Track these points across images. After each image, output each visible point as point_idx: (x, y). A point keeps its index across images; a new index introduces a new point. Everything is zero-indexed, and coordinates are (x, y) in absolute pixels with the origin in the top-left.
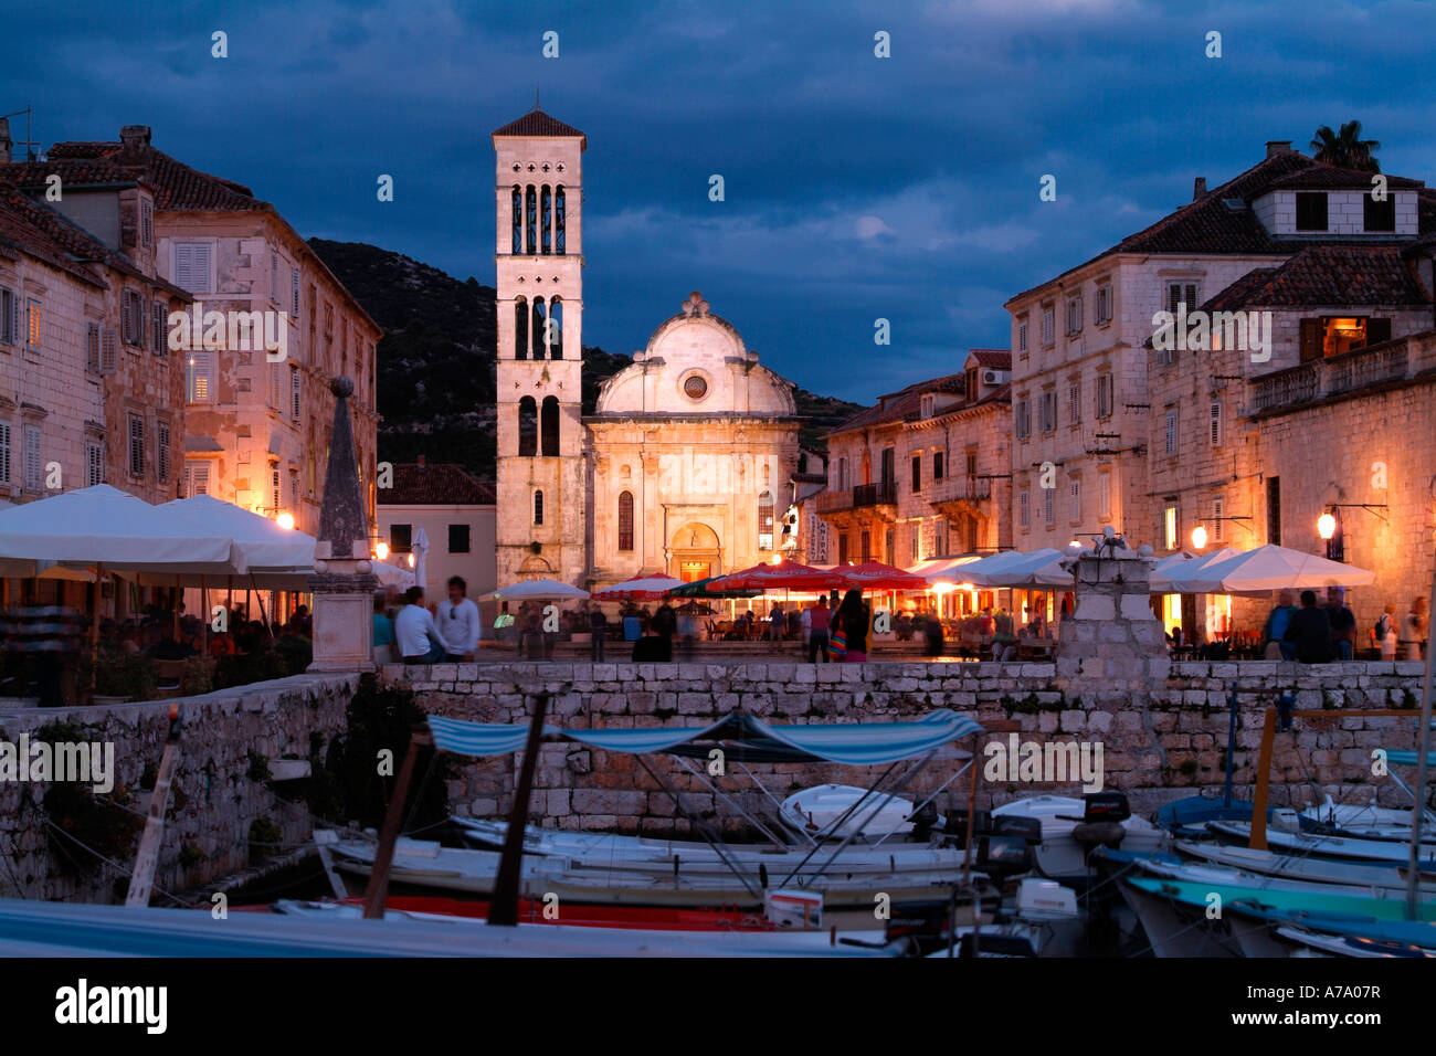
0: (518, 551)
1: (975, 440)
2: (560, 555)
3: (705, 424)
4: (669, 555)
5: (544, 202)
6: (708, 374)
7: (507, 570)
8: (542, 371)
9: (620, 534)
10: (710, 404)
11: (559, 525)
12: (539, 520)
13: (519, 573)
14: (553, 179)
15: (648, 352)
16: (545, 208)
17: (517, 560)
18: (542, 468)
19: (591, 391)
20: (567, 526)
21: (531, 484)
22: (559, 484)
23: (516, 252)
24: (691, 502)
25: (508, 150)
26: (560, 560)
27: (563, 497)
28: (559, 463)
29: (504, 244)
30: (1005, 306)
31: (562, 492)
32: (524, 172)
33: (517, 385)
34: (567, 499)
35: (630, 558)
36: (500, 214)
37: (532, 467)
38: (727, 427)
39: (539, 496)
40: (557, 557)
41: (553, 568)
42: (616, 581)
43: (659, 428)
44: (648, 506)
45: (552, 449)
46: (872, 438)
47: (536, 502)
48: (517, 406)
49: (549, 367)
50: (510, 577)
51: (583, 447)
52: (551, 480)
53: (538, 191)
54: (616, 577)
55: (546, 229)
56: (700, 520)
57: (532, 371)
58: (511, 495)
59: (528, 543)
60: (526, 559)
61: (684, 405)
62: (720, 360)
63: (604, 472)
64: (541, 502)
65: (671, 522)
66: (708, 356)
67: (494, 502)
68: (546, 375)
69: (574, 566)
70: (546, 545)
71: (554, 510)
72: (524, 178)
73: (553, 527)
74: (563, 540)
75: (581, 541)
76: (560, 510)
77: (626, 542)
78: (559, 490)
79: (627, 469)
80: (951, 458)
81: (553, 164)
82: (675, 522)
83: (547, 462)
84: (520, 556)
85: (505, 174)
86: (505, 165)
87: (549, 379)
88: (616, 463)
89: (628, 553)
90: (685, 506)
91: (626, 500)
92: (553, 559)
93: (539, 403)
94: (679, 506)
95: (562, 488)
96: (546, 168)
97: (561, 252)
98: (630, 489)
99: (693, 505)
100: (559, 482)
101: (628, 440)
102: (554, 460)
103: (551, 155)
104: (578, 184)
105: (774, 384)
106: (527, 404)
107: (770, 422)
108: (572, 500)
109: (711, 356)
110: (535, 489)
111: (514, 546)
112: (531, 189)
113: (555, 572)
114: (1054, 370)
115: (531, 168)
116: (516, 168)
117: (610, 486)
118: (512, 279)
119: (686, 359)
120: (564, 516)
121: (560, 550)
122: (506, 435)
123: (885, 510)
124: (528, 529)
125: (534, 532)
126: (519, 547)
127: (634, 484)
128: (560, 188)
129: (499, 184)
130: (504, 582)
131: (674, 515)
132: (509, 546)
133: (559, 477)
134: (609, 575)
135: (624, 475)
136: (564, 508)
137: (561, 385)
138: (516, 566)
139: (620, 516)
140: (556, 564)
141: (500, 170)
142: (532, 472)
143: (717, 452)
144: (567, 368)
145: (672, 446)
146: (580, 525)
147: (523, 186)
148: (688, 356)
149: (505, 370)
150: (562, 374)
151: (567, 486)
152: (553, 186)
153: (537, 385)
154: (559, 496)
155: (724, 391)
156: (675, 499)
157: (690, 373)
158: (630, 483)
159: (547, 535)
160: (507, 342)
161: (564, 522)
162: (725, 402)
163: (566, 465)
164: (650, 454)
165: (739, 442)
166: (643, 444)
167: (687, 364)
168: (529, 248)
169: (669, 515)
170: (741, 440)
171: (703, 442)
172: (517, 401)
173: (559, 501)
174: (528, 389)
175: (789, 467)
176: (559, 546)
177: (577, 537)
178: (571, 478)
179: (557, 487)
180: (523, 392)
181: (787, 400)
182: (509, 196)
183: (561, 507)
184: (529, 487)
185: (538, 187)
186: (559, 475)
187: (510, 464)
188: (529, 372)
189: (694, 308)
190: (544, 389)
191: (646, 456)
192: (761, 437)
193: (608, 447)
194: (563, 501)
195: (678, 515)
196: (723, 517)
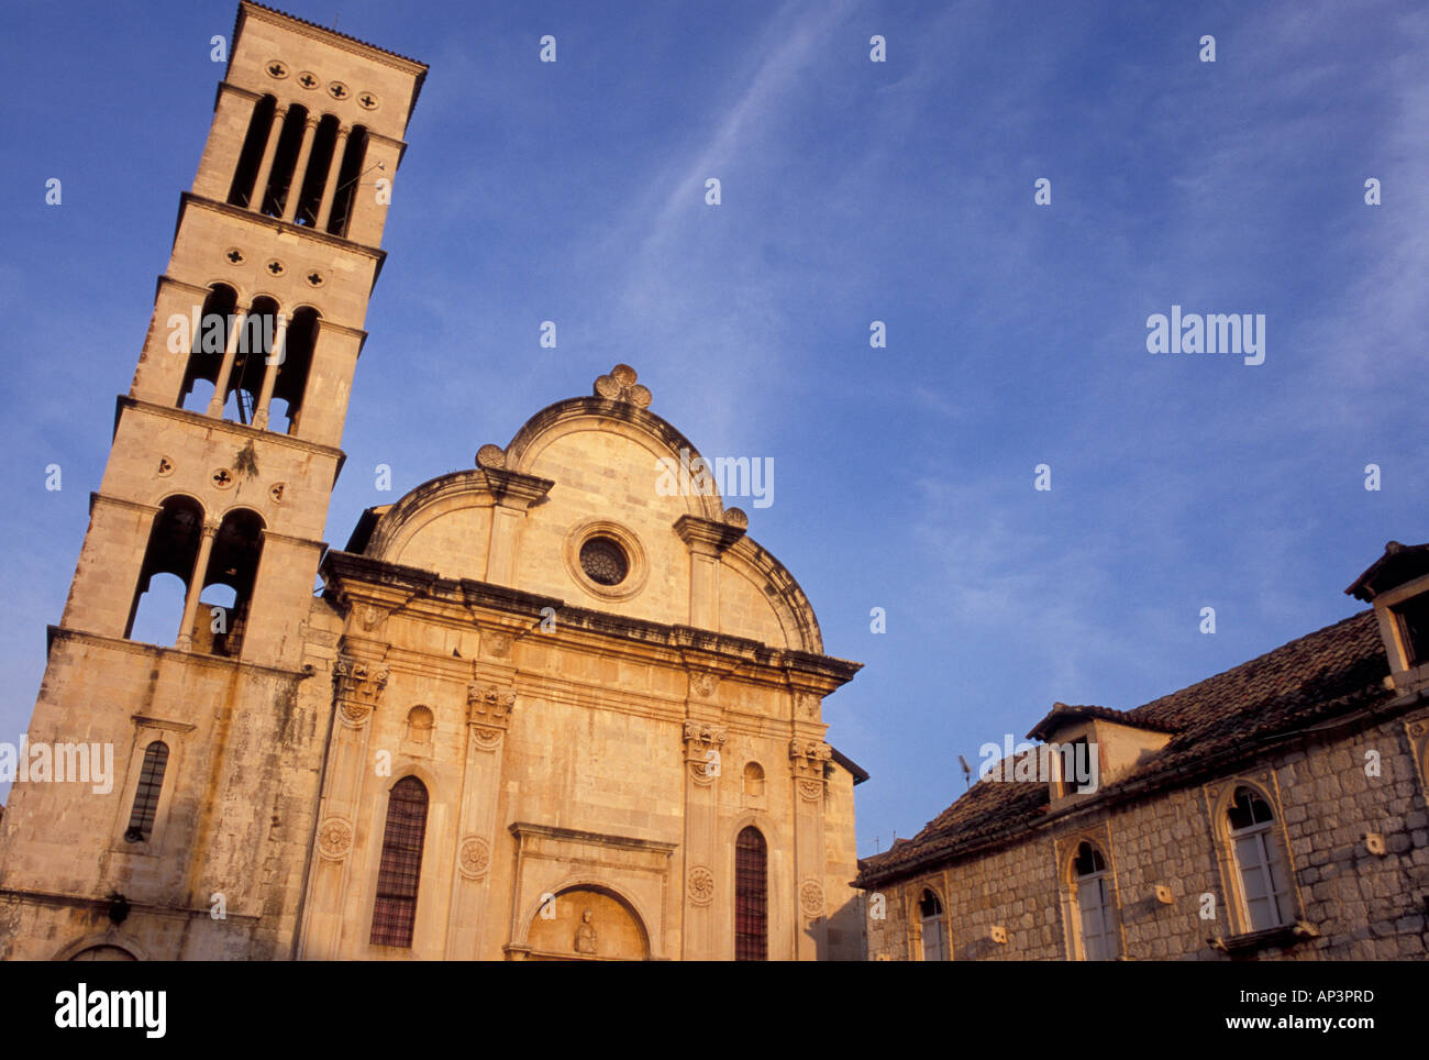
0: (49, 914)
2: (183, 941)
3: (631, 639)
6: (631, 539)
8: (238, 452)
9: (380, 897)
10: (640, 601)
11: (199, 849)
12: (141, 826)
14: (350, 113)
15: (512, 456)
18: (185, 684)
20: (224, 857)
21: (141, 721)
22: (223, 735)
23: (235, 205)
25: (269, 37)
27: (228, 769)
28: (234, 682)
29: (212, 182)
31: (225, 759)
32: (291, 81)
33: (164, 466)
34: (238, 779)
37: (155, 675)
38: (678, 658)
39: (158, 753)
40: (172, 947)
43: (522, 627)
44: (468, 824)
47: (145, 773)
48: (150, 515)
49: (258, 450)
51: (312, 649)
52: (203, 718)
53: (314, 119)
56: (600, 876)
57: (212, 446)
59: (89, 893)
60: (72, 945)
61: (579, 593)
62: (661, 516)
63: (365, 712)
64: (160, 775)
65: (530, 870)
66: (636, 501)
68: (247, 461)
70: (142, 907)
71: (194, 805)
72: (287, 94)
73: (180, 852)
74: (202, 894)
75: (257, 906)
76: (209, 808)
77: (395, 923)
78: (221, 750)
79: (424, 719)
81: (355, 91)
82: (544, 875)
83: (200, 671)
85: (249, 71)
86: (252, 56)
87: (253, 470)
88: (397, 698)
90: (566, 834)
91: (409, 797)
92: (154, 950)
93: (214, 517)
94: (553, 833)
95: (231, 746)
98: (424, 770)
99: (592, 837)
100: (225, 727)
101: (437, 645)
102: (221, 674)
103: (352, 76)
104: (397, 136)
105: (771, 589)
106: (179, 515)
108: (253, 781)
109: (645, 504)
110: (150, 736)
111: (39, 898)
112: (299, 110)
115: (308, 81)
116: (277, 69)
117: (371, 755)
118: (216, 247)
119: (590, 497)
120: (219, 824)
121: (187, 926)
122: (100, 578)
124: (98, 851)
125: (117, 865)
126: (58, 902)
127: (438, 760)
128: (359, 131)
131: (538, 856)
132: (24, 895)
133: (228, 714)
135: (412, 732)
136: (222, 804)
137: (279, 490)
139: (387, 846)
141: (242, 60)
142: (152, 689)
143: (648, 716)
144: (300, 459)
145: (544, 683)
146: (261, 860)
147: (283, 104)
148: (596, 490)
149: (140, 425)
150: (290, 470)
151: (245, 743)
152: (346, 124)
153: (216, 478)
154: (217, 766)
155: (667, 581)
156: (538, 814)
157: (596, 529)
158: (429, 756)
159: (156, 875)
160: (163, 365)
161: (216, 842)
162: (669, 607)
163: (252, 688)
164: (493, 688)
165: (699, 698)
166: (474, 663)
167: (592, 506)
168: (263, 209)
169: (527, 854)
170: (706, 693)
171: (616, 685)
172: (155, 502)
173: (214, 781)
174: (192, 480)
175: (806, 774)
176: (185, 916)
177: (246, 893)
178: (259, 724)
179: (215, 739)
180: (176, 485)
181: (800, 627)
182: (248, 108)
183: (217, 801)
184: (132, 727)
185: (315, 115)
186: (230, 711)
187: (92, 656)
188: (206, 445)
189: (621, 393)
190: (234, 490)
191: (480, 691)
192: (744, 698)
193: (383, 650)
194: (224, 783)
195: (550, 857)
196: (661, 877)
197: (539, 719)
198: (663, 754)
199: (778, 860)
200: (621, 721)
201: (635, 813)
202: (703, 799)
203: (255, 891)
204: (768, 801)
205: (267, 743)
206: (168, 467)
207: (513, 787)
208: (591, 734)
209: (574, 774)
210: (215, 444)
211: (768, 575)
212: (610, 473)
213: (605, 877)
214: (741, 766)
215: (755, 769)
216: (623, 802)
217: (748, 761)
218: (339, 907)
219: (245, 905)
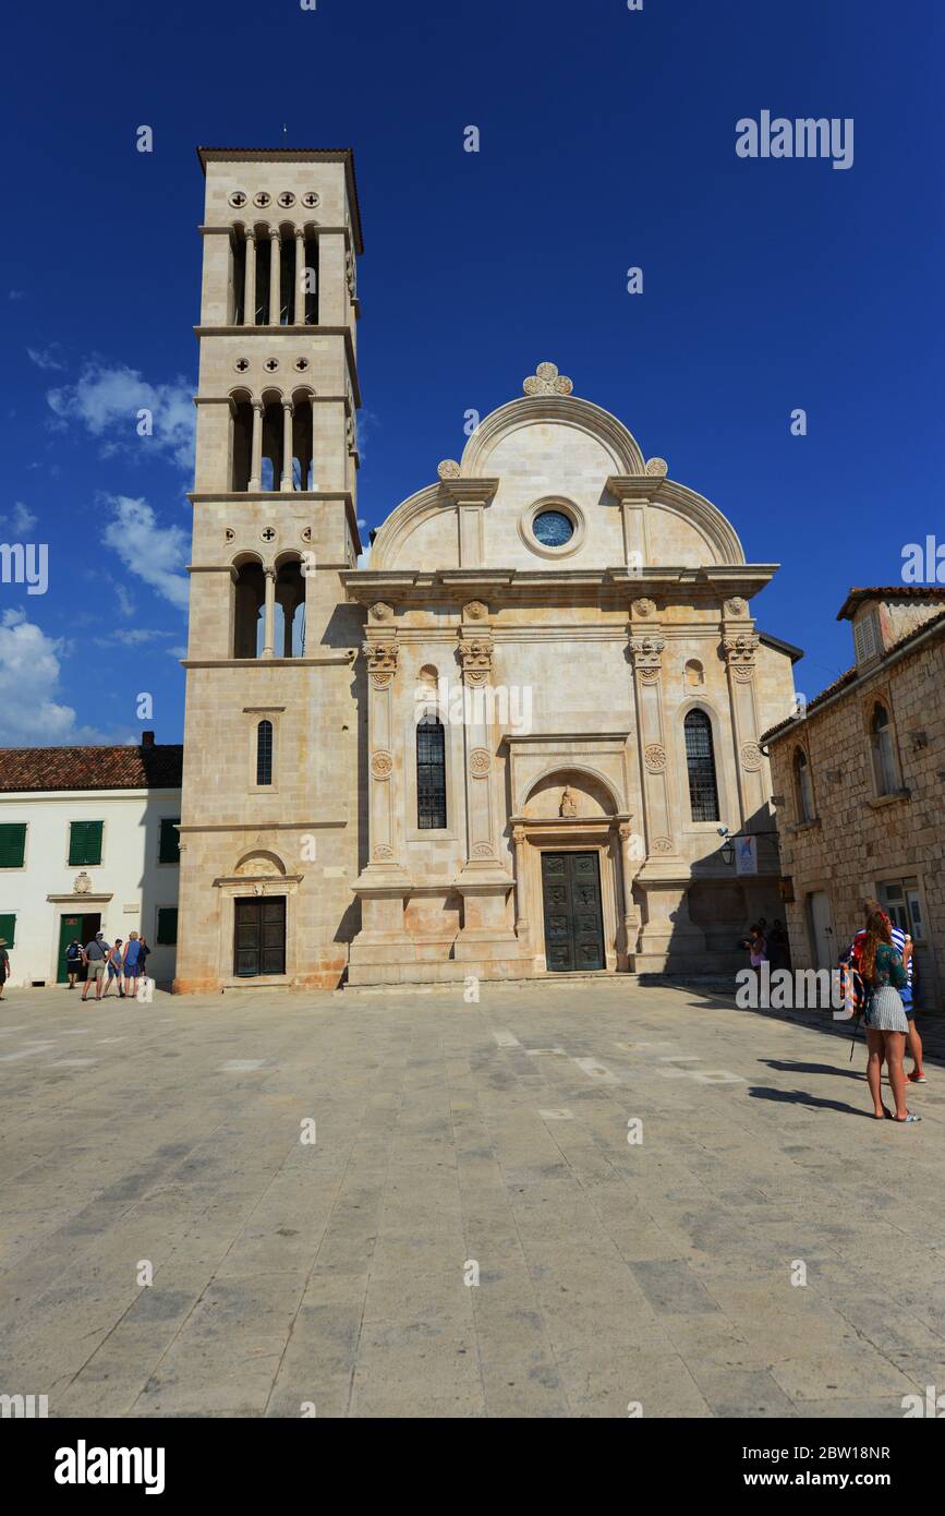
0: (223, 837)
4: (519, 834)
7: (201, 875)
8: (274, 511)
9: (419, 798)
11: (302, 785)
12: (264, 775)
13: (223, 882)
14: (299, 217)
17: (223, 853)
18: (272, 680)
20: (319, 787)
21: (250, 709)
22: (303, 710)
24: (555, 731)
25: (226, 174)
26: (303, 852)
27: (311, 732)
28: (304, 675)
29: (215, 310)
31: (307, 725)
32: (251, 204)
33: (229, 536)
35: (442, 843)
37: (252, 679)
39: (265, 730)
40: (298, 847)
44: (473, 740)
47: (260, 742)
48: (229, 572)
49: (288, 509)
52: (289, 700)
53: (275, 234)
54: (413, 883)
56: (574, 764)
57: (258, 514)
58: (212, 731)
59: (241, 821)
60: (238, 854)
62: (595, 480)
63: (389, 677)
64: (270, 742)
65: (519, 767)
66: (573, 474)
69: (334, 862)
71: (293, 758)
72: (250, 217)
73: (291, 788)
74: (309, 813)
76: (305, 758)
77: (433, 811)
78: (304, 720)
79: (431, 673)
81: (300, 194)
82: (528, 769)
83: (280, 669)
84: (226, 847)
85: (217, 210)
86: (219, 195)
88: (409, 661)
89: (437, 833)
90: (542, 739)
91: (431, 733)
92: (287, 851)
93: (269, 563)
94: (533, 739)
95: (310, 716)
96: (287, 200)
97: (312, 324)
99: (562, 737)
100: (304, 704)
102: (293, 665)
103: (295, 184)
104: (343, 224)
106: (248, 567)
109: (580, 474)
110: (257, 719)
111: (217, 829)
112: (263, 229)
113: (293, 877)
115: (263, 200)
116: (236, 200)
117: (399, 704)
118: (227, 364)
119: (534, 480)
120: (312, 768)
122: (208, 623)
124: (242, 796)
125: (255, 801)
126: (227, 829)
128: (311, 231)
129: (210, 220)
130: (194, 898)
131: (525, 755)
132: (202, 829)
133: (304, 695)
134: (400, 879)
136: (309, 755)
137: (308, 534)
138: (217, 869)
139: (420, 763)
140: (298, 859)
141: (210, 203)
142: (253, 687)
143: (600, 639)
144: (319, 509)
145: (515, 631)
146: (342, 785)
147: (249, 227)
148: (538, 474)
149: (207, 513)
150: (313, 517)
151: (318, 713)
152: (300, 227)
153: (264, 535)
154: (303, 730)
155: (606, 532)
157: (542, 505)
159: (280, 804)
160: (213, 465)
161: (311, 779)
162: (609, 553)
163: (315, 674)
164: (476, 642)
165: (641, 619)
166: (459, 630)
167: (537, 488)
168: (258, 322)
169: (515, 756)
170: (643, 613)
172: (228, 563)
173: (304, 740)
174: (250, 541)
175: (740, 661)
178: (325, 698)
179: (298, 714)
180: (240, 546)
182: (225, 240)
183: (307, 752)
184: (247, 716)
185: (274, 228)
186: (304, 692)
187: (211, 675)
188: (254, 514)
189: (546, 389)
190: (276, 543)
191: (466, 644)
192: (680, 610)
193: (394, 631)
194: (310, 740)
195: (534, 754)
196: (619, 757)
197: (516, 658)
198: (616, 666)
199: (721, 730)
200: (578, 647)
201: (598, 714)
202: (650, 695)
203: (341, 806)
204: (707, 686)
205: (332, 710)
206: (232, 536)
209: (548, 693)
210: (259, 511)
212: (547, 457)
213: (578, 763)
214: (683, 664)
215: (694, 665)
216: (588, 707)
217: (686, 660)
218: (391, 807)
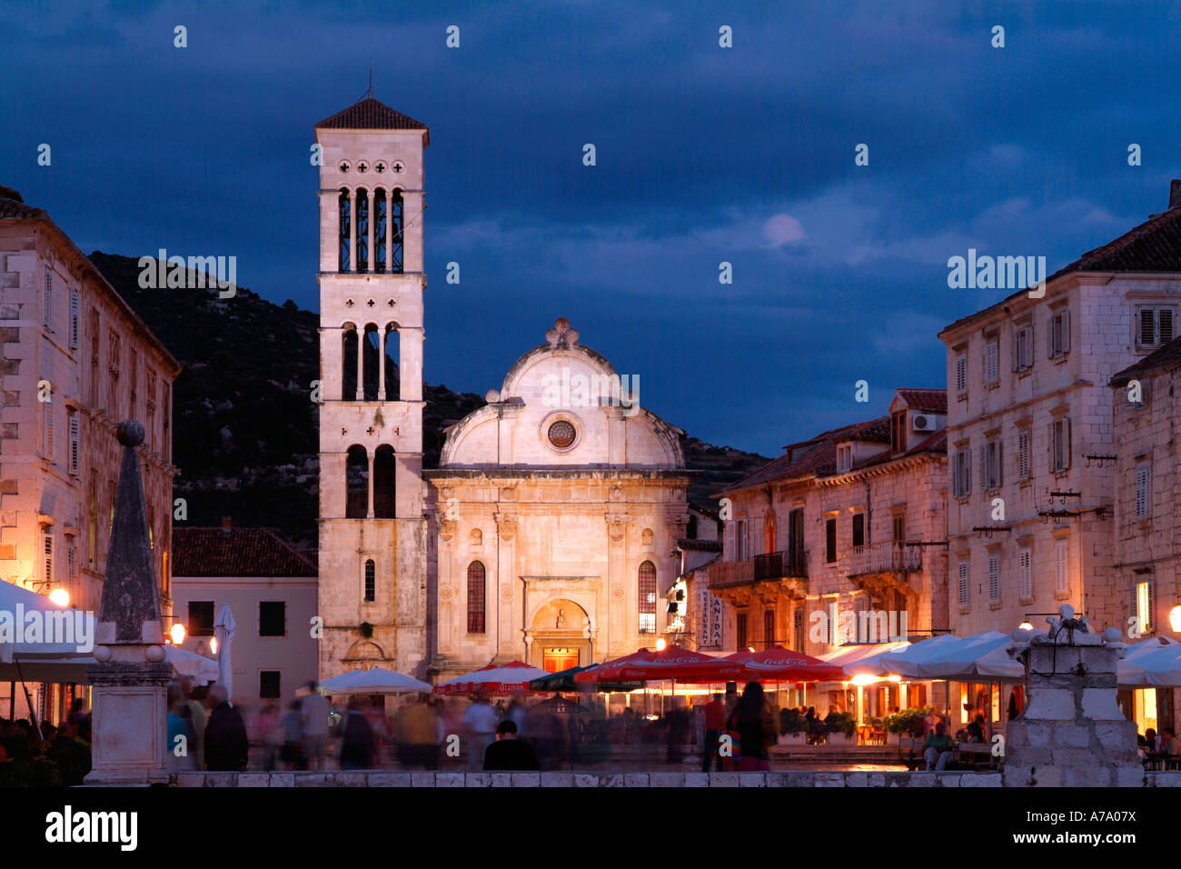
0: (343, 634)
1: (904, 499)
2: (395, 638)
3: (573, 479)
4: (529, 639)
5: (377, 210)
6: (577, 417)
7: (331, 657)
8: (374, 415)
9: (469, 613)
10: (581, 454)
11: (394, 602)
12: (370, 596)
13: (345, 661)
14: (389, 181)
15: (504, 391)
16: (379, 216)
17: (344, 643)
18: (374, 532)
19: (434, 438)
20: (405, 603)
21: (361, 552)
22: (395, 552)
23: (343, 269)
24: (556, 574)
25: (336, 144)
26: (395, 645)
27: (399, 568)
28: (395, 528)
29: (329, 260)
30: (938, 335)
31: (397, 562)
32: (353, 172)
33: (344, 432)
34: (404, 570)
35: (481, 643)
36: (324, 224)
37: (362, 532)
38: (600, 483)
39: (370, 566)
40: (391, 641)
41: (387, 656)
42: (465, 671)
43: (516, 485)
44: (503, 579)
45: (386, 509)
46: (776, 497)
47: (367, 574)
48: (343, 457)
49: (383, 410)
50: (333, 665)
51: (425, 507)
52: (385, 546)
53: (371, 195)
54: (465, 667)
55: (380, 242)
56: (568, 596)
57: (362, 415)
58: (336, 565)
59: (356, 624)
60: (355, 644)
61: (549, 456)
63: (451, 537)
64: (373, 574)
65: (531, 597)
67: (315, 574)
68: (379, 418)
69: (414, 652)
70: (379, 626)
71: (389, 584)
72: (353, 181)
73: (387, 604)
74: (399, 620)
75: (421, 621)
76: (395, 585)
77: (477, 623)
78: (395, 559)
79: (478, 534)
80: (872, 521)
81: (390, 161)
82: (538, 598)
83: (380, 526)
84: (347, 640)
86: (329, 162)
87: (383, 424)
88: (464, 527)
89: (478, 637)
90: (548, 578)
91: (477, 572)
92: (385, 643)
93: (371, 453)
94: (542, 579)
95: (399, 556)
96: (380, 168)
97: (398, 270)
98: (480, 557)
99: (559, 578)
100: (395, 549)
101: (479, 498)
102: (388, 523)
103: (386, 152)
104: (419, 186)
105: (657, 431)
106: (356, 454)
107: (653, 477)
108: (410, 571)
110: (365, 558)
111: (340, 628)
112: (362, 193)
113: (389, 660)
114: (999, 414)
115: (362, 168)
116: (344, 168)
117: (457, 554)
118: (340, 302)
120: (400, 590)
121: (396, 632)
122: (330, 492)
123: (793, 584)
124: (357, 606)
125: (364, 611)
126: (345, 629)
127: (487, 552)
128: (397, 192)
129: (324, 186)
130: (327, 671)
131: (535, 590)
132: (334, 628)
133: (395, 543)
134: (456, 663)
135: (473, 541)
136: (400, 582)
137: (397, 432)
138: (341, 653)
139: (469, 592)
140: (391, 649)
141: (325, 167)
142: (362, 538)
143: (588, 514)
144: (405, 411)
145: (533, 507)
146: (420, 602)
147: (353, 190)
149: (329, 413)
150: (400, 419)
151: (405, 554)
152: (389, 190)
153: (368, 431)
154: (395, 566)
155: (596, 438)
156: (536, 570)
157: (556, 417)
158: (482, 551)
159: (380, 614)
160: (331, 378)
161: (400, 598)
162: (598, 453)
163: (403, 529)
164: (507, 516)
166: (498, 505)
169: (529, 590)
170: (617, 498)
171: (571, 501)
172: (344, 450)
173: (395, 573)
174: (358, 436)
175: (677, 530)
176: (394, 629)
177: (417, 617)
178: (409, 545)
179: (392, 555)
180: (353, 439)
181: (674, 450)
182: (335, 199)
183: (397, 581)
184: (358, 556)
185: (371, 192)
186: (395, 541)
187: (336, 528)
188: (359, 415)
189: (560, 338)
190: (377, 436)
191: (501, 518)
192: (642, 495)
194: (399, 573)
195: (541, 590)
196: (596, 592)
197: (533, 525)
198: (597, 531)
199: (661, 576)
200: (574, 519)
201: (583, 563)
202: (619, 552)
203: (419, 615)
204: (655, 546)
205: (414, 553)
206: (346, 431)
207: (522, 559)
208: (559, 528)
209: (552, 549)
210: (364, 414)
211: (654, 423)
214: (640, 532)
215: (648, 532)
216: (578, 558)
217: (643, 528)
218: (451, 620)
219: (417, 622)
